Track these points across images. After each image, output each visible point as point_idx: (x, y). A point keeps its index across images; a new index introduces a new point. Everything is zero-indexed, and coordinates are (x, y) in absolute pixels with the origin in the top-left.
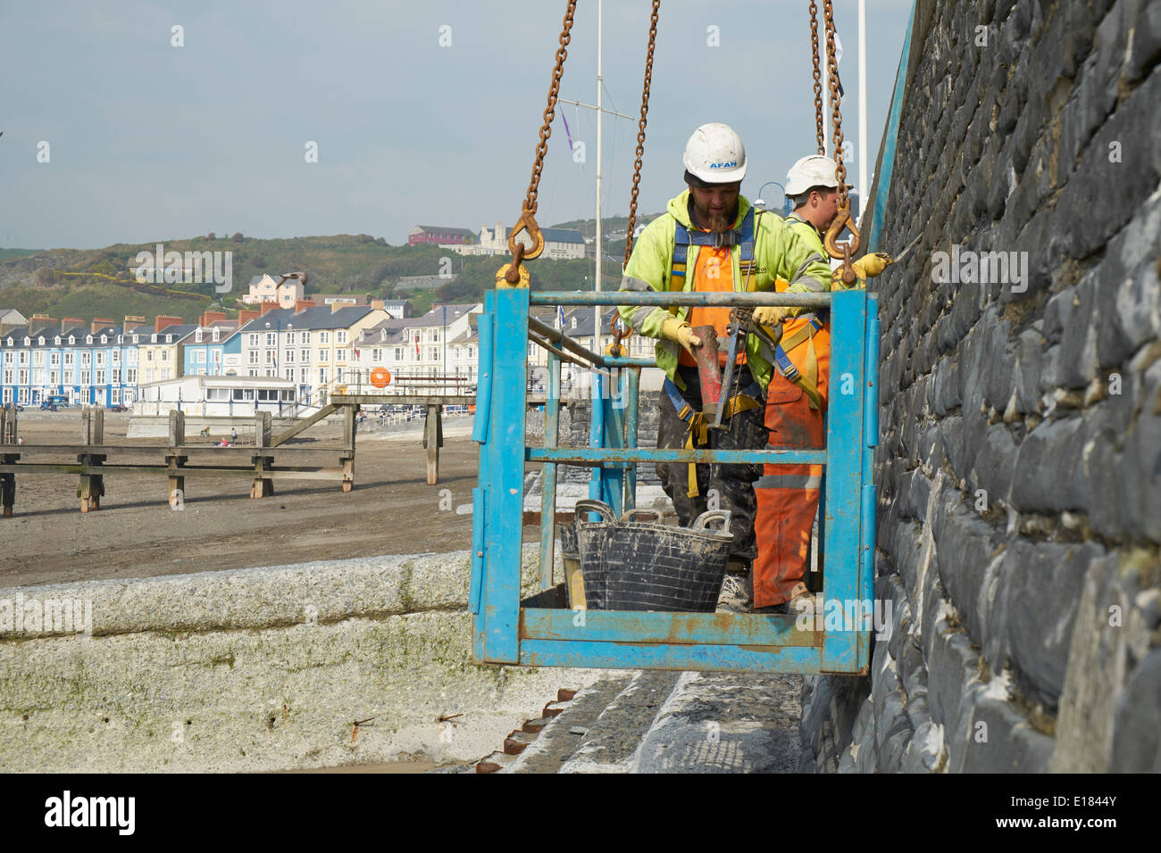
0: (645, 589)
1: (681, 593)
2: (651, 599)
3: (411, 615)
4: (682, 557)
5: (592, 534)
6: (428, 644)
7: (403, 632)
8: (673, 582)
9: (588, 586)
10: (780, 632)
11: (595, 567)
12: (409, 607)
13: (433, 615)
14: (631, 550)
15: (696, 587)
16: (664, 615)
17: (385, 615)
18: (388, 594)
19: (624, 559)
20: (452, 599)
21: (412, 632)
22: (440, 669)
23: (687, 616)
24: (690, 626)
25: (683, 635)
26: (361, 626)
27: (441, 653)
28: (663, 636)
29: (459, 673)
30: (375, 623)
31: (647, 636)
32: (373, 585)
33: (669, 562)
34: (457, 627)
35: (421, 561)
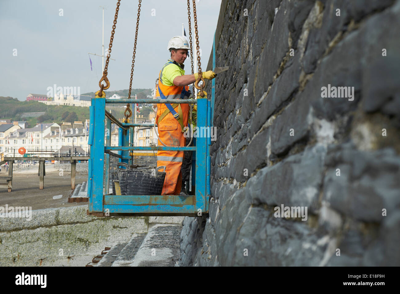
0: (140, 189)
1: (151, 190)
2: (141, 192)
3: (59, 226)
4: (151, 179)
5: (123, 173)
6: (64, 234)
7: (56, 231)
8: (148, 186)
9: (122, 189)
10: (183, 200)
11: (124, 183)
12: (58, 223)
13: (66, 226)
14: (135, 177)
15: (155, 188)
16: (147, 196)
17: (50, 226)
18: (52, 219)
19: (133, 180)
20: (72, 221)
21: (59, 231)
22: (68, 242)
23: (155, 196)
24: (156, 199)
25: (153, 202)
26: (43, 230)
27: (68, 237)
28: (147, 202)
29: (74, 243)
30: (47, 229)
31: (142, 203)
32: (47, 217)
33: (147, 180)
34: (73, 229)
35: (62, 209)
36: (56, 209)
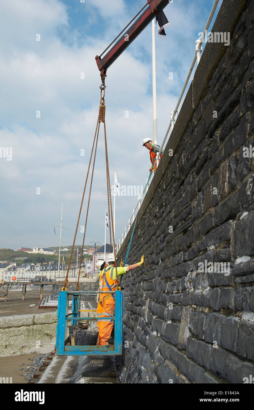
0: (85, 341)
1: (91, 342)
2: (86, 343)
3: (34, 325)
4: (91, 336)
5: (76, 332)
6: (37, 331)
7: (33, 329)
8: (89, 340)
9: (75, 341)
10: (107, 348)
11: (77, 338)
12: (34, 324)
13: (39, 325)
14: (82, 335)
15: (93, 341)
16: (88, 346)
17: (29, 325)
18: (30, 321)
19: (81, 336)
20: (42, 322)
21: (35, 329)
22: (40, 336)
23: (92, 346)
24: (93, 348)
25: (91, 349)
26: (25, 328)
27: (40, 333)
28: (88, 350)
29: (43, 337)
30: (27, 327)
31: (86, 350)
32: (27, 320)
33: (89, 337)
34: (43, 327)
35: (37, 315)
36: (33, 315)
